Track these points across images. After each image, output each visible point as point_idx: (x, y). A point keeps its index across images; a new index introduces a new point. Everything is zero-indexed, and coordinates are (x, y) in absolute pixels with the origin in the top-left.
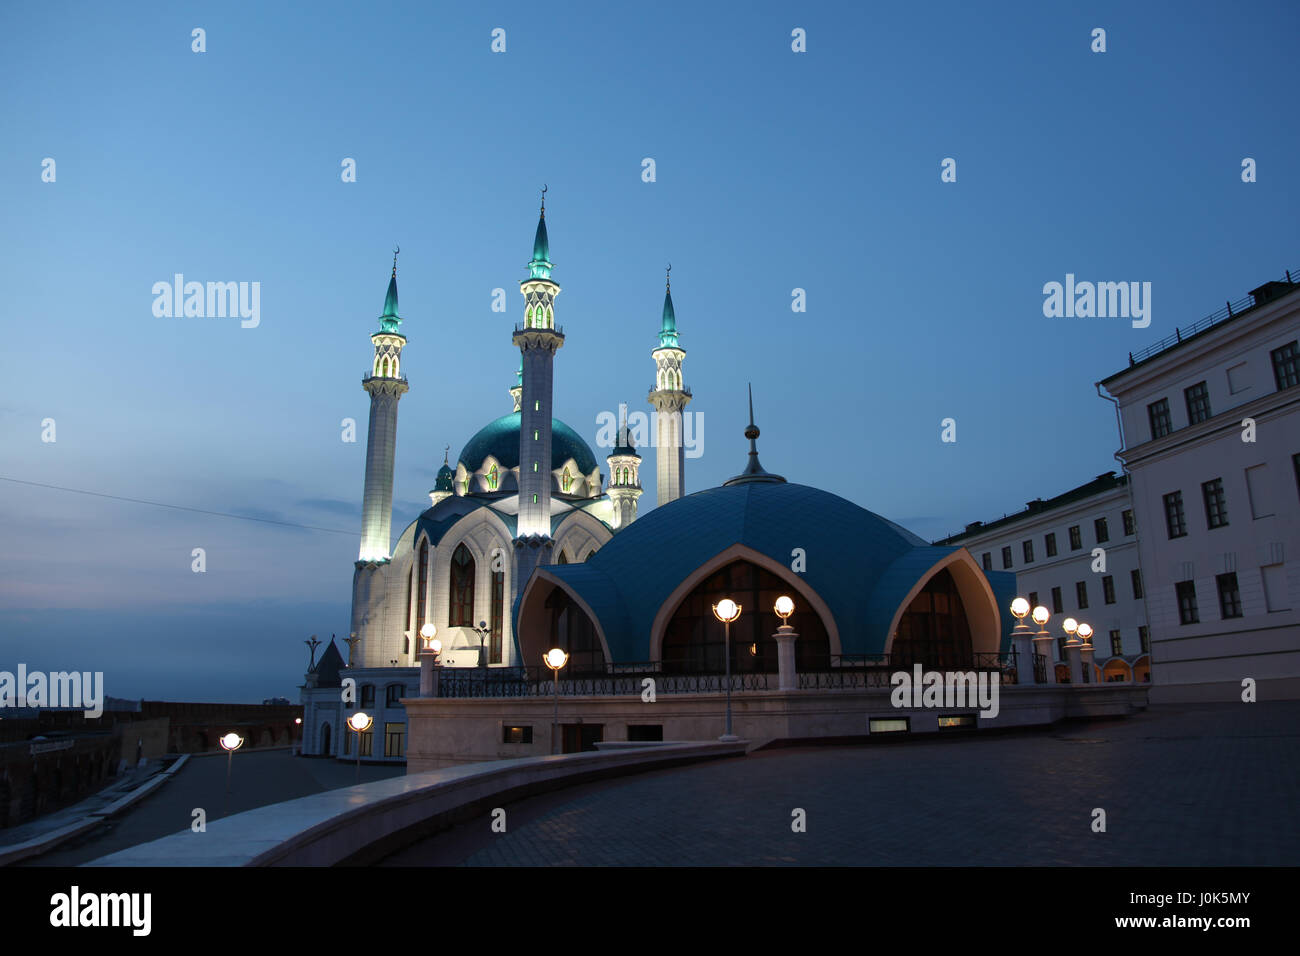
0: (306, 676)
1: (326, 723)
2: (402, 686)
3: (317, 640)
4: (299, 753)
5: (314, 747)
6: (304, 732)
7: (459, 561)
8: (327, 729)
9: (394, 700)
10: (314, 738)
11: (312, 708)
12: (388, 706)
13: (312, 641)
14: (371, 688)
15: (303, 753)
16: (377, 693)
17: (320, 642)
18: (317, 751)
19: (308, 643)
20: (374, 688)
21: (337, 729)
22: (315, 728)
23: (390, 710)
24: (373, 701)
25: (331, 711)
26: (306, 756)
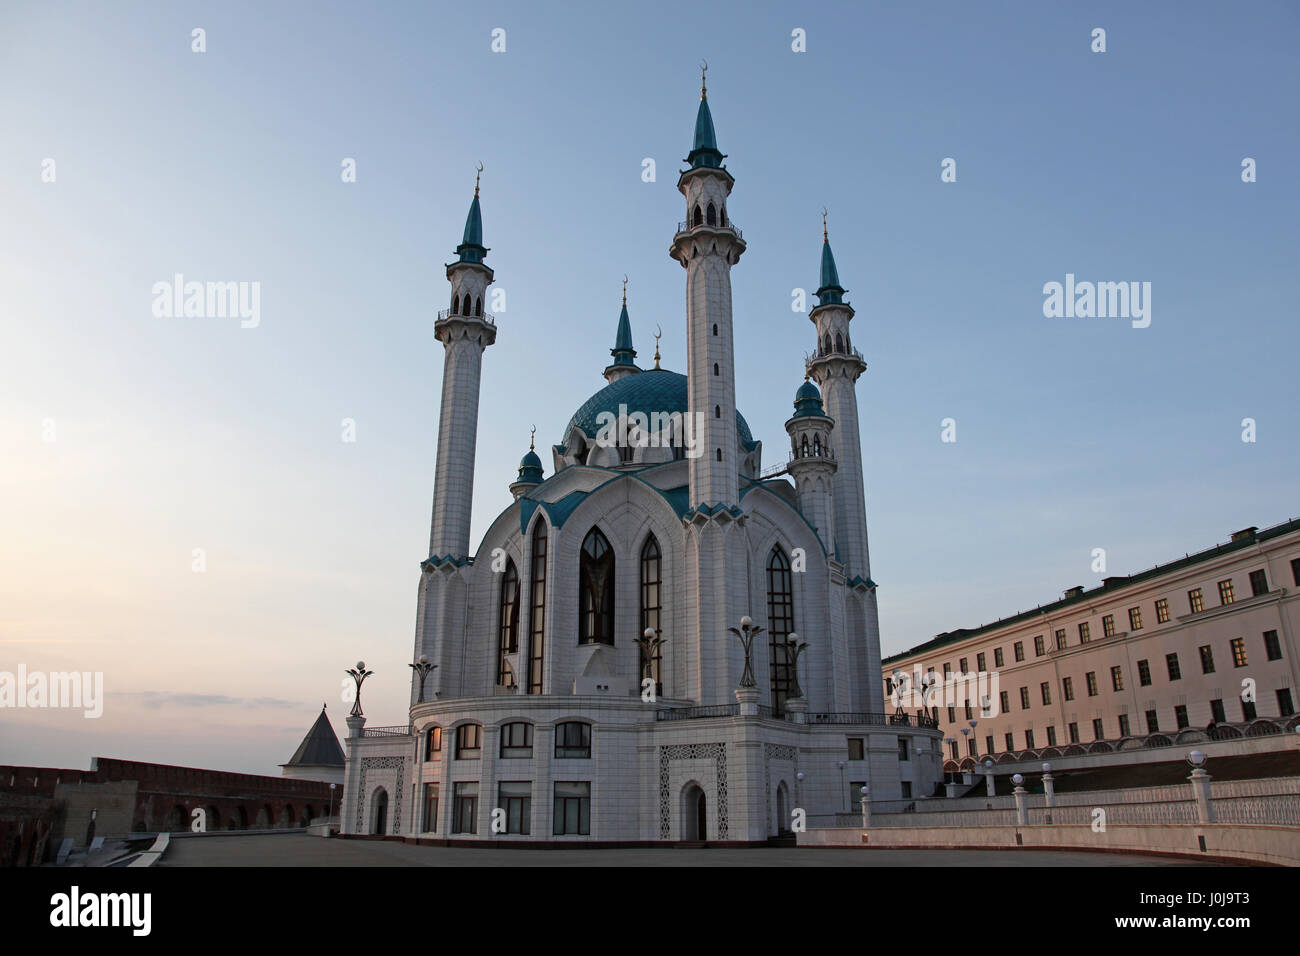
0: (348, 720)
1: (380, 787)
2: (526, 724)
3: (367, 670)
4: (334, 834)
5: (360, 824)
6: (344, 800)
7: (591, 552)
8: (382, 797)
9: (511, 746)
10: (360, 810)
11: (359, 766)
12: (501, 757)
13: (358, 671)
14: (472, 729)
15: (342, 832)
16: (482, 734)
17: (370, 673)
18: (365, 831)
19: (353, 673)
20: (478, 726)
21: (399, 796)
22: (361, 797)
23: (504, 761)
24: (477, 747)
25: (387, 770)
26: (347, 837)
